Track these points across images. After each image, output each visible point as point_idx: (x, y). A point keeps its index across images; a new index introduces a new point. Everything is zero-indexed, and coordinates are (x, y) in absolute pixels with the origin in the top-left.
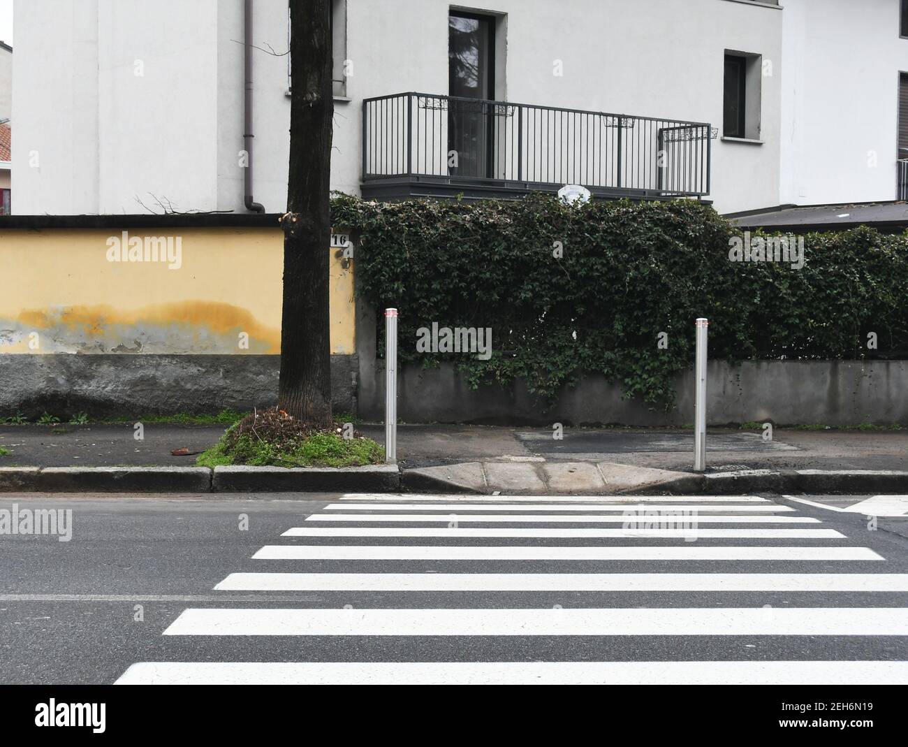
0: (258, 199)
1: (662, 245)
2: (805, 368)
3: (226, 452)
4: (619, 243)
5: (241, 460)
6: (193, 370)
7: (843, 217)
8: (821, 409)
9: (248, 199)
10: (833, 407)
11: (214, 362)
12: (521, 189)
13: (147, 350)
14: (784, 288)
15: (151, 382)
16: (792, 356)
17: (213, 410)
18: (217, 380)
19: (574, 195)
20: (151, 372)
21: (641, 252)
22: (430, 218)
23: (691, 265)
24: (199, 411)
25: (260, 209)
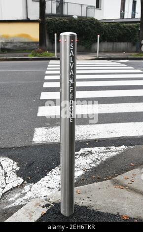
0: (29, 17)
1: (90, 25)
2: (109, 43)
3: (32, 55)
4: (84, 24)
5: (35, 56)
6: (22, 44)
7: (113, 21)
8: (111, 49)
9: (27, 17)
10: (113, 49)
11: (25, 43)
12: (67, 16)
13: (15, 41)
14: (107, 31)
15: (16, 46)
16: (107, 41)
17: (25, 50)
18: (26, 46)
19: (75, 17)
20: (16, 44)
21: (87, 26)
22: (57, 21)
23: (94, 28)
24: (24, 50)
25: (29, 19)
